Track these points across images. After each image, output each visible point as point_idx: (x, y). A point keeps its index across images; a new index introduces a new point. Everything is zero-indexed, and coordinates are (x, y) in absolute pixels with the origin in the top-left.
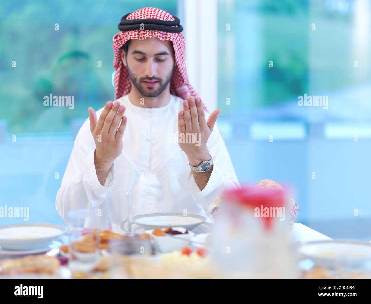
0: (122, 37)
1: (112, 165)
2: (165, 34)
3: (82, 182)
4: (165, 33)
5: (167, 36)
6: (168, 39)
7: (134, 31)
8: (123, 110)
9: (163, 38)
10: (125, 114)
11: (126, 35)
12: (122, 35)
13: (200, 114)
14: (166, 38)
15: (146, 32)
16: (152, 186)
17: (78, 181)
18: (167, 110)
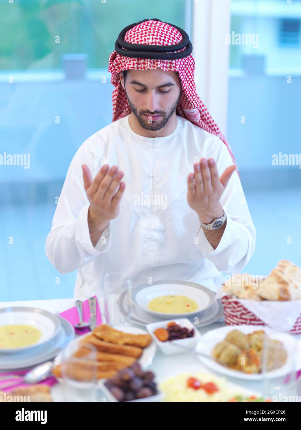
0: (119, 62)
1: (108, 224)
2: (170, 63)
3: (74, 238)
4: (170, 61)
5: (172, 66)
6: (173, 69)
7: (133, 59)
8: (122, 176)
9: (166, 67)
10: (123, 180)
11: (123, 60)
12: (119, 59)
13: (213, 176)
14: (171, 67)
15: (147, 61)
16: (154, 230)
17: (70, 236)
18: (172, 139)
